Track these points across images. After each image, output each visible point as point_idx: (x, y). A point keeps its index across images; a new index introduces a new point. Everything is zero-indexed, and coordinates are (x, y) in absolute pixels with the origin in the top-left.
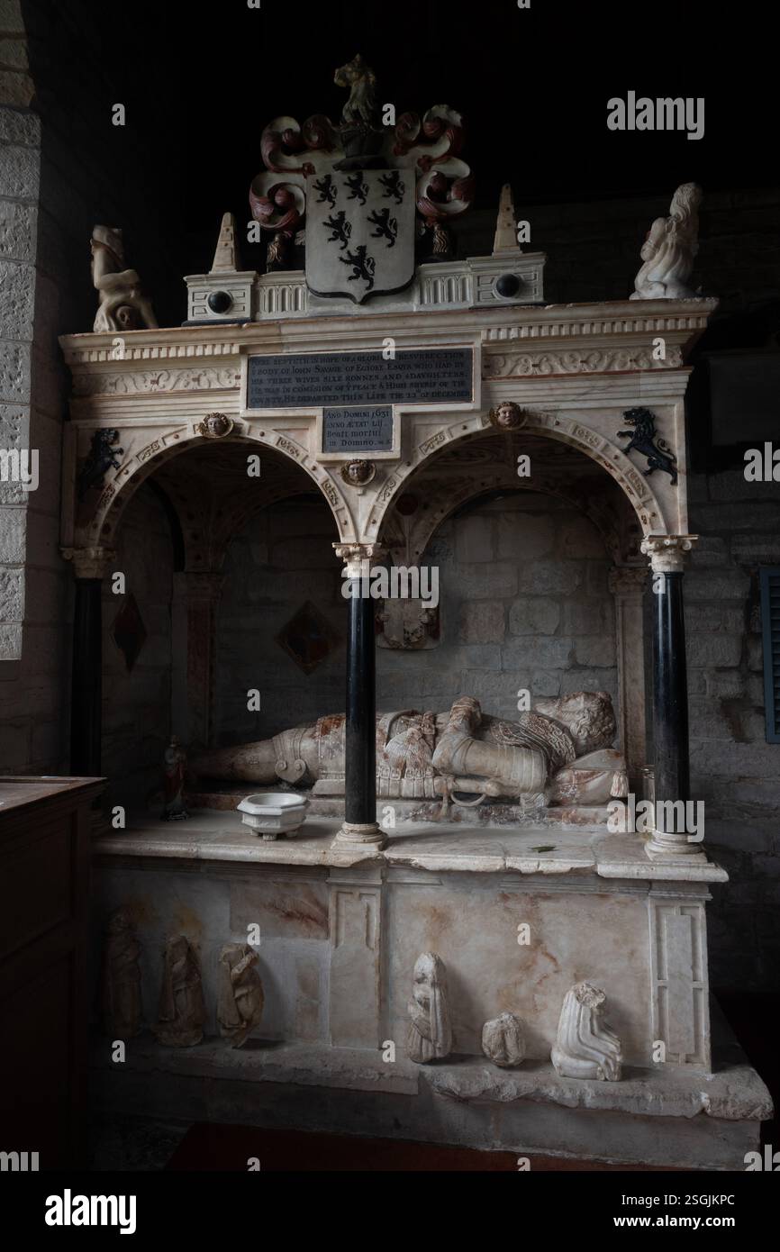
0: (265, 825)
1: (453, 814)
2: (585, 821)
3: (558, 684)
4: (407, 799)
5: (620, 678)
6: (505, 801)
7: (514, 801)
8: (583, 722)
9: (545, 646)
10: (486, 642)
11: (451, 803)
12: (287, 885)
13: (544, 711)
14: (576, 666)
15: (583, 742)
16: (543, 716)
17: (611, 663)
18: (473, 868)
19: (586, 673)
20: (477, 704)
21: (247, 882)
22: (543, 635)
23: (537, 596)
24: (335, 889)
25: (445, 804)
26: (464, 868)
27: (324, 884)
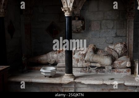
0: (47, 74)
1: (90, 71)
2: (120, 72)
3: (112, 40)
4: (79, 67)
5: (127, 39)
6: (102, 68)
7: (104, 68)
8: (120, 49)
9: (110, 31)
10: (95, 30)
11: (89, 68)
12: (52, 88)
13: (111, 47)
14: (117, 36)
15: (120, 54)
16: (110, 48)
17: (125, 35)
18: (96, 84)
19: (119, 38)
20: (95, 46)
21: (43, 87)
22: (109, 29)
23: (108, 20)
24: (63, 88)
25: (88, 69)
26: (94, 84)
27: (61, 87)
